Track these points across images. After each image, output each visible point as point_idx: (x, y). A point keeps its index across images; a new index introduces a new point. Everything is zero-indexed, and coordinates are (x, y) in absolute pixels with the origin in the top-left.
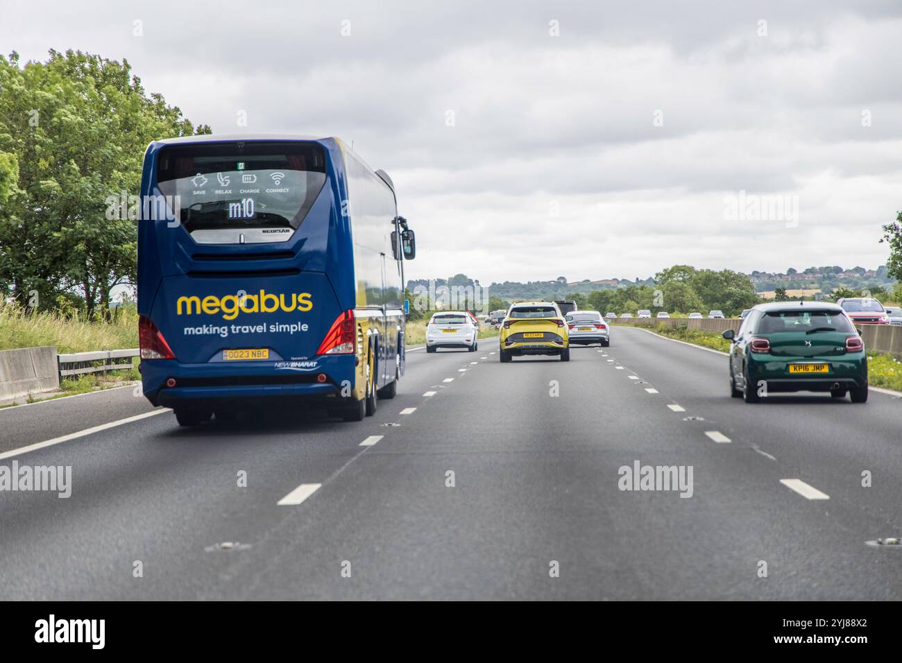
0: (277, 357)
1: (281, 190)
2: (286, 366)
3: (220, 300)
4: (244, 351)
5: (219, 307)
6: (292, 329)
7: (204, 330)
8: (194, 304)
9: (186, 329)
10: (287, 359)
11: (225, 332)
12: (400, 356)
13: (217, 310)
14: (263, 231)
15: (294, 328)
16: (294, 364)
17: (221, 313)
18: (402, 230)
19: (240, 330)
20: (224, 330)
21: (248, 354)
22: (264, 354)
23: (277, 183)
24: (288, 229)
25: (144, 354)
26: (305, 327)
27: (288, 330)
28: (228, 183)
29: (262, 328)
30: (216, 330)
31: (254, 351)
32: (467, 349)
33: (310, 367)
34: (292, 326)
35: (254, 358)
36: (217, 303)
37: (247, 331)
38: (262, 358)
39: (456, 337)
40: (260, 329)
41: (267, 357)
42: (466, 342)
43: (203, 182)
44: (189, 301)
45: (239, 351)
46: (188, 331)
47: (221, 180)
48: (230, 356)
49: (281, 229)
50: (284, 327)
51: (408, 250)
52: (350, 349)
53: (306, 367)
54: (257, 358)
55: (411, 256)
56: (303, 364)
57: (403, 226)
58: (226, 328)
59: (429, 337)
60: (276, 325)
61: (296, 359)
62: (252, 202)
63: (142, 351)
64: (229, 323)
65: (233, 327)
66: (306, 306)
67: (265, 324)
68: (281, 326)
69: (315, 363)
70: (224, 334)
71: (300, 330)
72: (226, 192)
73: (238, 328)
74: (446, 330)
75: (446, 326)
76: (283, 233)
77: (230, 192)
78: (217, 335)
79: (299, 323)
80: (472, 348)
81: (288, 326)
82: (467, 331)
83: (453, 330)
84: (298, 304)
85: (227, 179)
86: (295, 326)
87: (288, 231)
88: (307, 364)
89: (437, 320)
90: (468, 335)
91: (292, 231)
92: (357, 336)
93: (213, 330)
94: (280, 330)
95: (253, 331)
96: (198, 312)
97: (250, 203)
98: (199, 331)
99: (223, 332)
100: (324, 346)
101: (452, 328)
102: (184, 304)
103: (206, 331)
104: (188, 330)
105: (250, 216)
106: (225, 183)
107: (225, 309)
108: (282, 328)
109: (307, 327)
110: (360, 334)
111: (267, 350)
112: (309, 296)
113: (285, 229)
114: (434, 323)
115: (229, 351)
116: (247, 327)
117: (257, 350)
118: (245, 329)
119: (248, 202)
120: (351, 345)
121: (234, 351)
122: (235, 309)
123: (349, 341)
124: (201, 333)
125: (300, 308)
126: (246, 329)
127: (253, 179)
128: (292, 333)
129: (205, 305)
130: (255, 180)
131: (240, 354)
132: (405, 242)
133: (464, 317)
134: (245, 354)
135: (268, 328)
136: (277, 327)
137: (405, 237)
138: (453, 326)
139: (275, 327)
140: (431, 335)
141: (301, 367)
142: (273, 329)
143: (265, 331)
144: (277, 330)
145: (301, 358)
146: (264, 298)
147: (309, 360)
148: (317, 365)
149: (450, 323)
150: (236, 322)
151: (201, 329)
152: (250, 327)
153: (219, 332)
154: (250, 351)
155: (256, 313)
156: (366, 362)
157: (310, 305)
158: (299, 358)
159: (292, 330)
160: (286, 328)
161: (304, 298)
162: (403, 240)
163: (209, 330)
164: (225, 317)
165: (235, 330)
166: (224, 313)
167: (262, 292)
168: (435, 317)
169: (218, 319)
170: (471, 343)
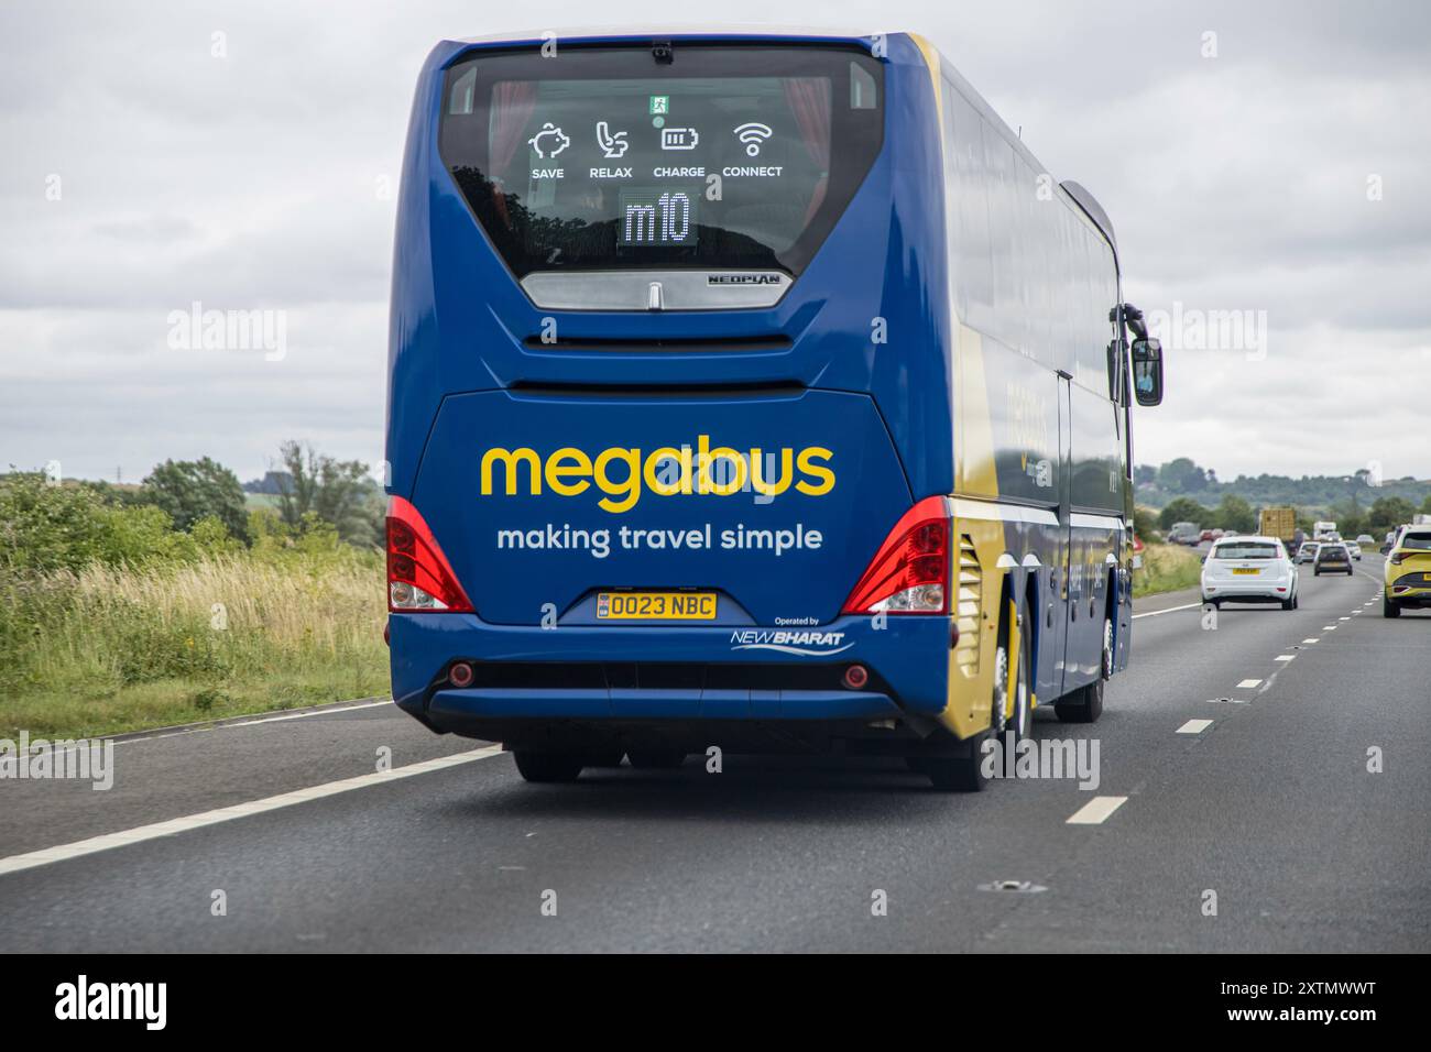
0: (739, 616)
1: (761, 172)
2: (762, 641)
3: (593, 461)
4: (652, 596)
5: (590, 479)
6: (780, 541)
7: (547, 538)
8: (523, 466)
9: (501, 534)
10: (766, 622)
11: (604, 545)
12: (1114, 623)
13: (583, 486)
14: (711, 280)
15: (785, 539)
16: (782, 637)
17: (595, 493)
18: (1131, 336)
19: (643, 540)
20: (600, 539)
21: (662, 606)
22: (707, 608)
23: (753, 151)
24: (775, 273)
25: (400, 597)
26: (813, 539)
27: (770, 545)
28: (622, 150)
29: (701, 539)
30: (581, 539)
31: (679, 597)
32: (1279, 605)
33: (826, 647)
34: (779, 535)
35: (678, 615)
36: (585, 467)
37: (662, 544)
38: (698, 616)
39: (1258, 583)
40: (695, 539)
41: (712, 616)
42: (1277, 593)
43: (557, 146)
44: (511, 460)
45: (639, 596)
46: (506, 539)
47: (605, 142)
48: (613, 609)
49: (758, 274)
50: (760, 536)
51: (1147, 384)
52: (936, 600)
53: (814, 646)
54: (685, 616)
55: (1152, 397)
56: (806, 638)
57: (1134, 328)
58: (605, 534)
59: (1207, 583)
60: (736, 531)
61: (787, 622)
62: (686, 201)
63: (393, 588)
64: (613, 522)
65: (624, 532)
66: (818, 481)
67: (708, 527)
68: (750, 534)
69: (839, 636)
70: (601, 550)
71: (799, 546)
72: (619, 173)
73: (637, 534)
74: (1239, 571)
75: (1239, 563)
76: (764, 284)
77: (628, 173)
78: (582, 553)
79: (799, 527)
80: (1289, 605)
81: (768, 533)
82: (1280, 572)
83: (1253, 571)
84: (798, 475)
85: (621, 138)
86: (789, 534)
87: (777, 280)
88: (816, 637)
89: (1223, 552)
90: (1282, 579)
91: (786, 281)
92: (955, 569)
93: (573, 538)
94: (749, 545)
95: (676, 545)
96: (536, 489)
97: (679, 205)
98: (535, 539)
99: (599, 544)
100: (865, 591)
101: (1251, 566)
102: (499, 466)
103: (552, 539)
104: (507, 537)
105: (679, 238)
106: (616, 148)
107: (604, 484)
108: (754, 539)
109: (820, 538)
110: (966, 561)
111: (713, 597)
112: (826, 454)
113: (769, 274)
114: (1216, 557)
115: (612, 596)
116: (662, 535)
117: (686, 596)
118: (656, 539)
119: (674, 200)
120: (937, 590)
121: (625, 597)
122: (633, 484)
123: (933, 580)
124: (541, 544)
125: (803, 487)
126: (658, 539)
127: (688, 139)
128: (778, 553)
129: (553, 471)
130: (695, 142)
131: (641, 605)
132: (1141, 365)
133: (1274, 546)
134: (655, 605)
135: (716, 539)
136: (741, 534)
137: (1142, 355)
138: (1252, 563)
139: (736, 537)
140: (1211, 579)
141: (802, 646)
142: (729, 541)
143: (708, 545)
144: (741, 546)
145: (801, 622)
146: (705, 458)
147: (824, 624)
148: (843, 642)
149: (1247, 557)
150: (633, 519)
151: (541, 534)
152: (670, 533)
153: (587, 546)
154: (669, 598)
155: (687, 496)
156: (991, 636)
157: (830, 479)
158: (795, 622)
159: (780, 545)
160: (765, 539)
161: (814, 461)
162: (1134, 361)
163: (561, 539)
164: (605, 504)
165: (630, 539)
166: (603, 495)
167: (704, 440)
168: (1219, 547)
169: (585, 511)
170: (1286, 595)
